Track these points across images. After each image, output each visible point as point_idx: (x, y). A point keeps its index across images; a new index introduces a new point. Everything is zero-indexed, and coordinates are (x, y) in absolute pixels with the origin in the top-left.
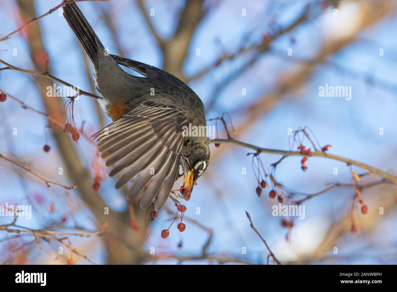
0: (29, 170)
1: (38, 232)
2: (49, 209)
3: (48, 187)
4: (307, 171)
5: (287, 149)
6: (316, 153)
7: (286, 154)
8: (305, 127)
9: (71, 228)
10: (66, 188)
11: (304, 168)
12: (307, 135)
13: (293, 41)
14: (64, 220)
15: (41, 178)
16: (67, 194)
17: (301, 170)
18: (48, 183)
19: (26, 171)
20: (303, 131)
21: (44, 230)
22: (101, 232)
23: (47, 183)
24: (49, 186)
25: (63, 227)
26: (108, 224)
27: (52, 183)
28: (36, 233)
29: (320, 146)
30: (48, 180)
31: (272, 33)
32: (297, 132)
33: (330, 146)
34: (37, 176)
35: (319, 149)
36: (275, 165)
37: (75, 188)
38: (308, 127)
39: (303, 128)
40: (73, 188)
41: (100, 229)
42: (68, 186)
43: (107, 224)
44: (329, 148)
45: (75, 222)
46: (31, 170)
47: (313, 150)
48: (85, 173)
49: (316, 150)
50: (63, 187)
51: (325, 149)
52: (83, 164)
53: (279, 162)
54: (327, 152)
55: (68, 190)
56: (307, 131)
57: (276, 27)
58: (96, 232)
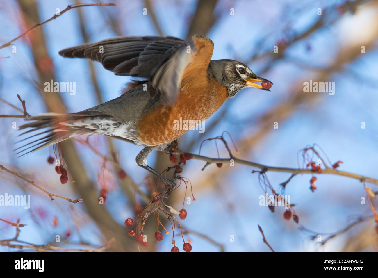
0: (32, 183)
1: (41, 247)
2: (52, 223)
3: (52, 201)
4: (316, 191)
5: (296, 167)
6: (327, 171)
7: (295, 172)
8: (314, 144)
9: (75, 243)
10: (71, 201)
11: (312, 188)
12: (316, 153)
13: (309, 48)
14: (68, 235)
15: (44, 191)
16: (72, 208)
17: (310, 191)
18: (52, 196)
19: (29, 183)
20: (312, 148)
21: (47, 245)
22: (107, 248)
23: (50, 196)
24: (52, 199)
25: (68, 243)
26: (115, 239)
27: (56, 196)
28: (39, 249)
29: (330, 163)
30: (51, 193)
31: (287, 40)
32: (306, 150)
33: (342, 162)
34: (40, 189)
35: (330, 166)
36: (284, 185)
37: (80, 201)
38: (317, 145)
39: (312, 145)
40: (78, 201)
41: (106, 245)
42: (73, 199)
43: (113, 240)
44: (340, 164)
45: (80, 237)
46: (34, 182)
47: (323, 167)
48: (91, 186)
49: (327, 167)
50: (68, 200)
51: (336, 166)
52: (89, 175)
53: (288, 181)
54: (338, 169)
55: (73, 203)
56: (316, 148)
57: (291, 33)
58: (102, 247)
